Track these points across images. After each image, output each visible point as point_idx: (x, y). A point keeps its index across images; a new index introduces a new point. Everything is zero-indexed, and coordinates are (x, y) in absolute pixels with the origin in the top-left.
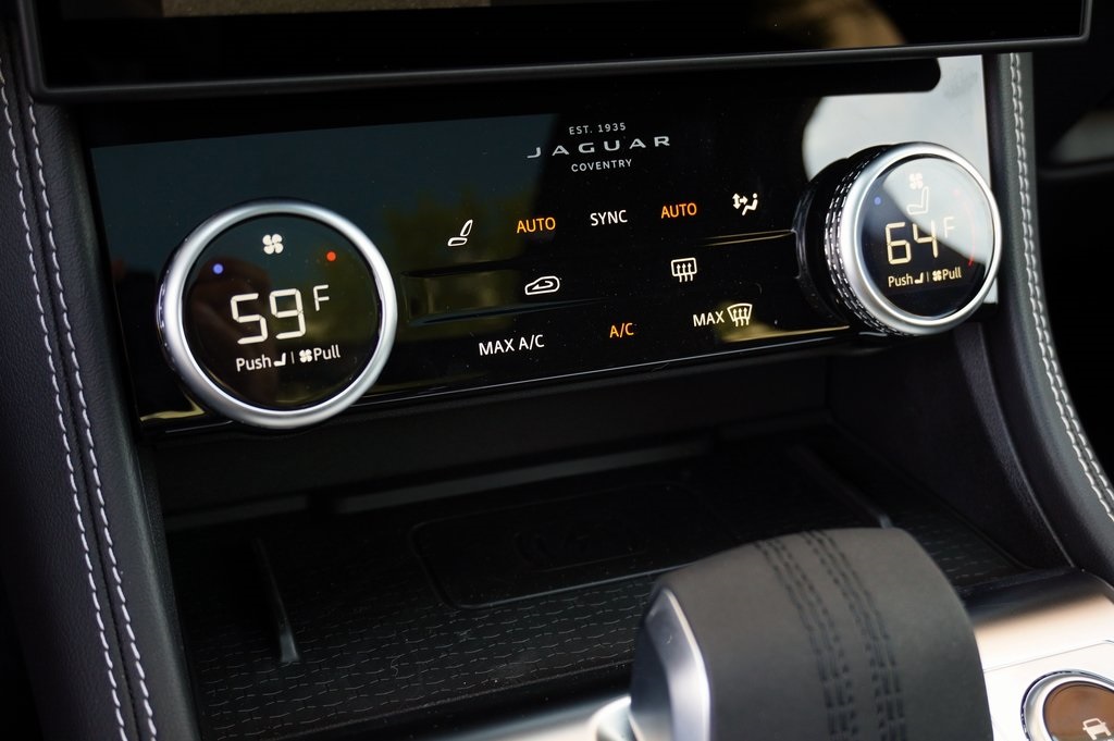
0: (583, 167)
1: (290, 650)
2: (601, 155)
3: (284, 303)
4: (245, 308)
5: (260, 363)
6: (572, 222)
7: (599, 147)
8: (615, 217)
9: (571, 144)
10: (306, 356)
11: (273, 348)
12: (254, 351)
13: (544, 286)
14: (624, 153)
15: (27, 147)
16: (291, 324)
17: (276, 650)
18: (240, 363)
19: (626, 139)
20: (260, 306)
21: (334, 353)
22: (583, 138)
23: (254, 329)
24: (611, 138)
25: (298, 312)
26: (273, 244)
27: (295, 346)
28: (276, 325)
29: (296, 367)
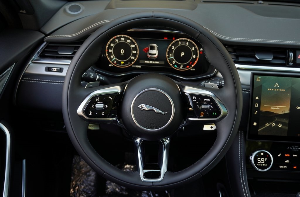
0: (293, 150)
1: (255, 193)
2: (295, 149)
3: (263, 160)
4: (259, 160)
5: (260, 165)
6: (291, 155)
7: (295, 148)
8: (296, 156)
9: (292, 147)
10: (264, 165)
11: (261, 164)
12: (259, 164)
13: (287, 161)
14: (298, 149)
15: (241, 140)
16: (263, 162)
17: (253, 193)
18: (258, 164)
19: (298, 148)
20: (260, 160)
21: (266, 165)
22: (293, 147)
23: (259, 162)
24: (296, 147)
25: (264, 161)
26: (262, 154)
27: (263, 164)
28: (261, 162)
29: (263, 166)
